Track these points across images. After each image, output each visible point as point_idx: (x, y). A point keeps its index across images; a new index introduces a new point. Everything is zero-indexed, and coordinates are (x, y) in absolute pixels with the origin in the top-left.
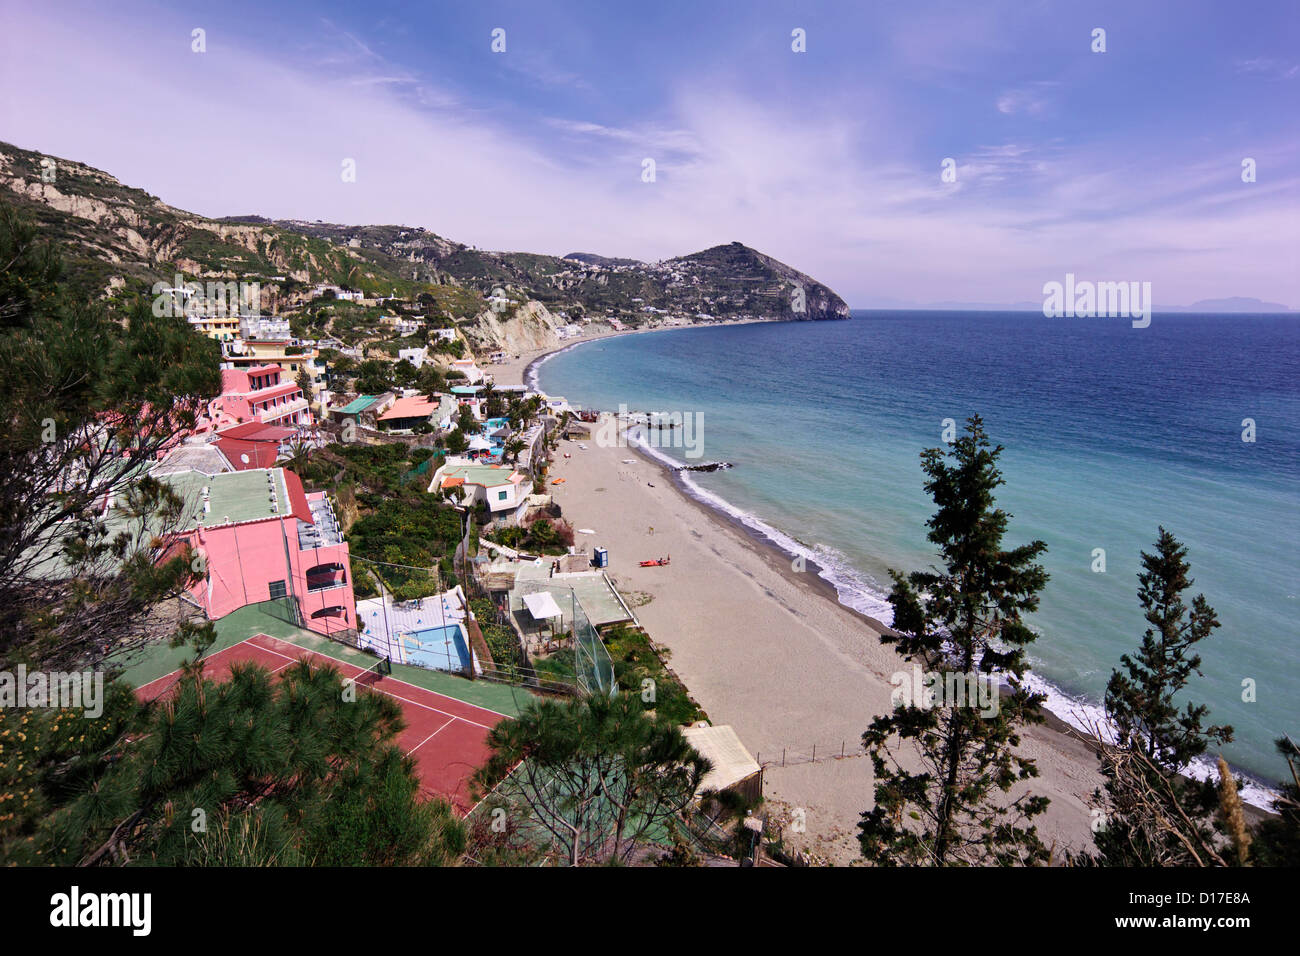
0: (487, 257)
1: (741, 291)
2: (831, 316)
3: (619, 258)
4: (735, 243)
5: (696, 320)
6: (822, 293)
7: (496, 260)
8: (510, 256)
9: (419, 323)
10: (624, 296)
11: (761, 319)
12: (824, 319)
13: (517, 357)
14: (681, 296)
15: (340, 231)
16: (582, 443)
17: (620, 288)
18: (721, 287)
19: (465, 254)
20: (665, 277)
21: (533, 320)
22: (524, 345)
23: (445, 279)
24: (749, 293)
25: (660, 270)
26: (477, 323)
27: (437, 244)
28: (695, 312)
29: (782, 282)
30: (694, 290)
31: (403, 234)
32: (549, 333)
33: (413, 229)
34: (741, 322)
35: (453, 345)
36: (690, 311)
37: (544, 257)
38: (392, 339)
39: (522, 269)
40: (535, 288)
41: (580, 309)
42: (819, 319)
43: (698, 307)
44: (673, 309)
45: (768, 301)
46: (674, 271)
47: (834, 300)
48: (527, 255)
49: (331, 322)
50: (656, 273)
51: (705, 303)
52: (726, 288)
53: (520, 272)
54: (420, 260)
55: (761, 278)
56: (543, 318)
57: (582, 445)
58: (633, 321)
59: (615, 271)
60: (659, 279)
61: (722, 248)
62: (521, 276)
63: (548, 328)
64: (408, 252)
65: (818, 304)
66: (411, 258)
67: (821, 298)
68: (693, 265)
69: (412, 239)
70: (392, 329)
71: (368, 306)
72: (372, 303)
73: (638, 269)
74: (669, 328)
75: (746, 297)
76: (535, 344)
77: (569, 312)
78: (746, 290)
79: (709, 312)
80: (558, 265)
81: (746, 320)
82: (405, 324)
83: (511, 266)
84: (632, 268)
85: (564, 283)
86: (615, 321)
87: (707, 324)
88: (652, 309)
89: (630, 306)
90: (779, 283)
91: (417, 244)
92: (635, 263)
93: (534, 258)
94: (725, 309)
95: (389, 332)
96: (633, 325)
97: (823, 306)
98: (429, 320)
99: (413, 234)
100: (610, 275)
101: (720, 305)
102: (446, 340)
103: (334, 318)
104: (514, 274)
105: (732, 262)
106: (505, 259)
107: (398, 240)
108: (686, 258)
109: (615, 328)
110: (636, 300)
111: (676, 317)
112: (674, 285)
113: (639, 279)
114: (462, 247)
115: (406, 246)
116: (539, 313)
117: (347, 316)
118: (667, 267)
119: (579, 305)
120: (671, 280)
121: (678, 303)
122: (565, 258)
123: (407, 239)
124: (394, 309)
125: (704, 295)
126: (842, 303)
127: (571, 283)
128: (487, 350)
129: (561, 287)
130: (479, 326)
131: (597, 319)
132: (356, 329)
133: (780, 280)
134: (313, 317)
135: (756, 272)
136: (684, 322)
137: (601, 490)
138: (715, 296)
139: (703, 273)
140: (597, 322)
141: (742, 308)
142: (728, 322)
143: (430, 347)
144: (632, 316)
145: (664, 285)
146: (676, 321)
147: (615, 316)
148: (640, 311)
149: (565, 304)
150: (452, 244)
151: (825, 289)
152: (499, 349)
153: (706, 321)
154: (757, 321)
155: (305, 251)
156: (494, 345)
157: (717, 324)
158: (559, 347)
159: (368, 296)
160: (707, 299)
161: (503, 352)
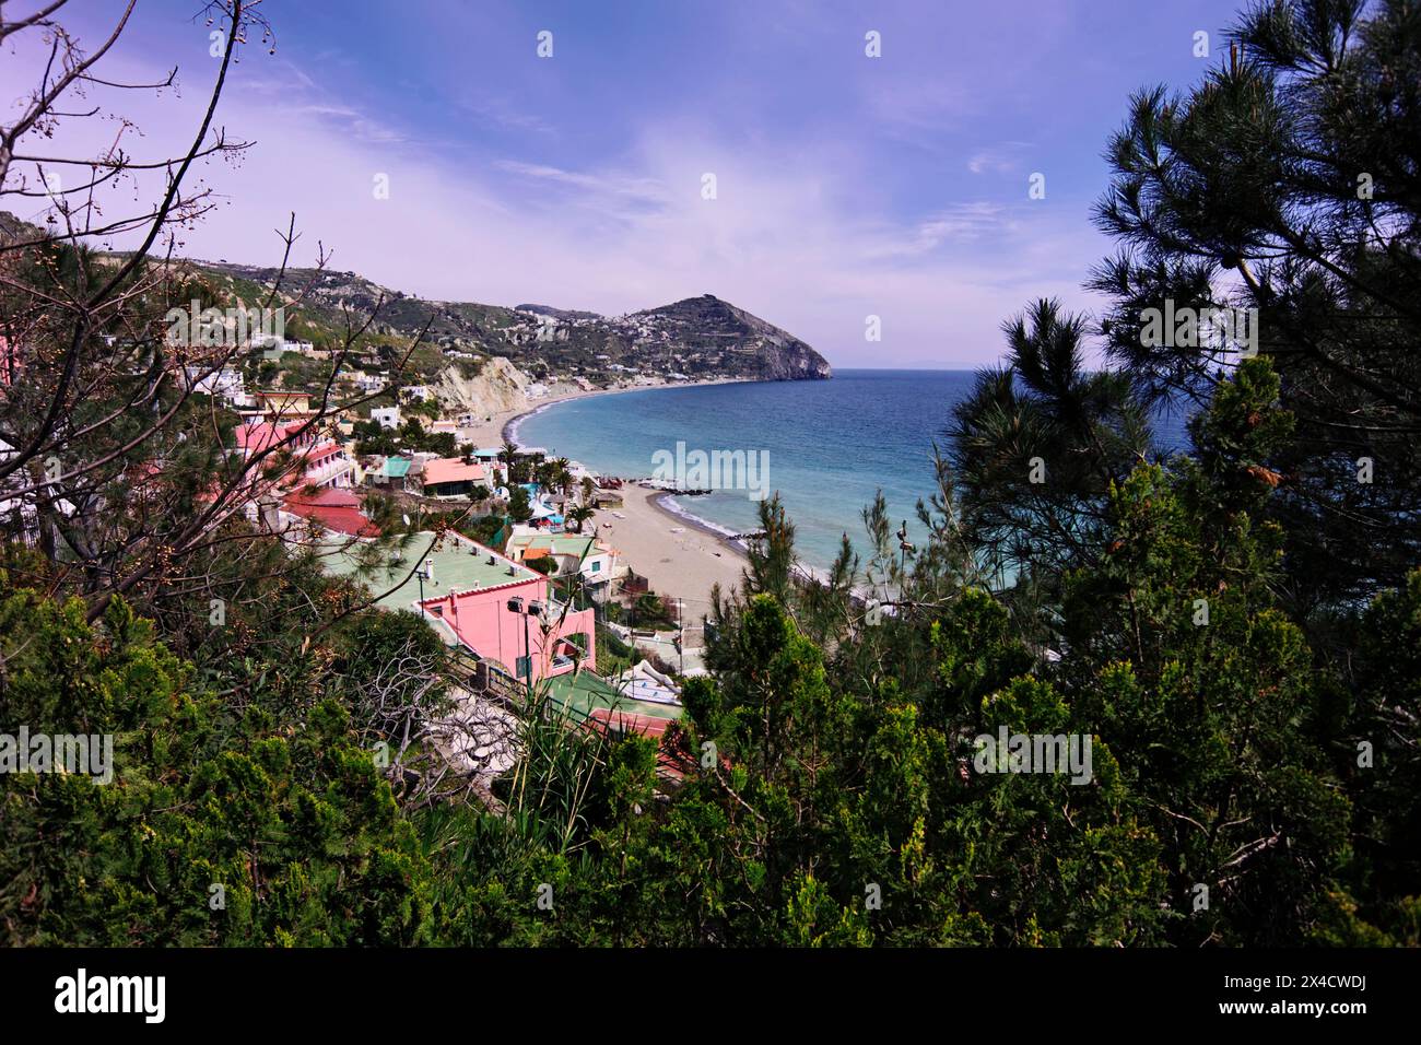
0: (430, 307)
1: (715, 348)
2: (812, 375)
3: (577, 310)
4: (707, 296)
5: (669, 380)
6: (802, 351)
7: (440, 311)
8: (456, 306)
9: (384, 379)
10: (587, 352)
11: (738, 379)
12: (806, 379)
13: (488, 420)
14: (650, 354)
15: (250, 273)
16: (617, 512)
17: (583, 344)
18: (693, 344)
19: (404, 302)
20: (631, 333)
21: (499, 378)
22: (492, 407)
23: (385, 331)
24: (724, 350)
25: (626, 324)
26: (440, 380)
27: (368, 290)
28: (666, 370)
29: (760, 339)
30: (664, 347)
31: (328, 278)
32: (516, 392)
33: (340, 274)
34: (716, 382)
35: (427, 404)
36: (661, 370)
37: (495, 308)
38: (356, 397)
39: (470, 321)
40: (487, 342)
41: (543, 367)
42: (800, 379)
43: (669, 365)
44: (642, 367)
45: (745, 359)
46: (641, 325)
47: (814, 358)
48: (475, 305)
49: (280, 378)
50: (621, 328)
51: (677, 361)
52: (699, 344)
53: (468, 324)
54: (350, 309)
55: (737, 334)
56: (511, 376)
57: (618, 514)
58: (602, 380)
59: (576, 325)
60: (626, 335)
61: (693, 300)
62: (469, 329)
63: (515, 387)
64: (336, 299)
65: (798, 362)
66: (340, 306)
67: (800, 356)
68: (662, 319)
69: (340, 285)
70: (354, 385)
71: (321, 359)
72: (324, 355)
73: (600, 323)
74: (640, 388)
75: (721, 354)
76: (502, 405)
77: (531, 369)
78: (721, 347)
79: (681, 371)
80: (513, 317)
81: (722, 380)
82: (369, 380)
83: (458, 317)
84: (594, 321)
85: (519, 338)
86: (582, 380)
87: (681, 384)
88: (620, 367)
89: (595, 364)
90: (756, 340)
91: (347, 291)
92: (596, 316)
93: (484, 308)
94: (698, 368)
95: (351, 389)
96: (603, 384)
97: (803, 364)
98: (393, 376)
99: (340, 279)
100: (570, 329)
101: (692, 363)
102: (419, 399)
103: (284, 372)
104: (461, 327)
105: (705, 317)
106: (451, 310)
107: (324, 285)
108: (654, 312)
109: (582, 387)
110: (602, 357)
111: (647, 375)
112: (641, 341)
113: (604, 334)
114: (400, 295)
115: (333, 293)
116: (505, 371)
117: (300, 371)
118: (634, 321)
119: (542, 361)
120: (638, 335)
121: (647, 361)
122: (517, 308)
123: (334, 284)
124: (351, 362)
125: (674, 352)
126: (823, 362)
127: (527, 338)
128: (454, 411)
129: (516, 342)
130: (441, 384)
131: (563, 377)
132: (312, 385)
133: (757, 336)
134: (256, 371)
135: (731, 328)
136: (657, 382)
137: (667, 561)
138: (687, 353)
139: (674, 328)
140: (564, 381)
141: (717, 366)
142: (703, 382)
143: (402, 406)
144: (600, 375)
145: (630, 340)
146: (649, 380)
147: (581, 375)
148: (606, 369)
149: (526, 360)
150: (386, 292)
151: (805, 346)
152: (466, 410)
153: (680, 381)
154: (732, 381)
155: (231, 295)
156: (460, 406)
157: (692, 383)
158: (529, 409)
159: (317, 348)
160: (678, 356)
161: (472, 414)
